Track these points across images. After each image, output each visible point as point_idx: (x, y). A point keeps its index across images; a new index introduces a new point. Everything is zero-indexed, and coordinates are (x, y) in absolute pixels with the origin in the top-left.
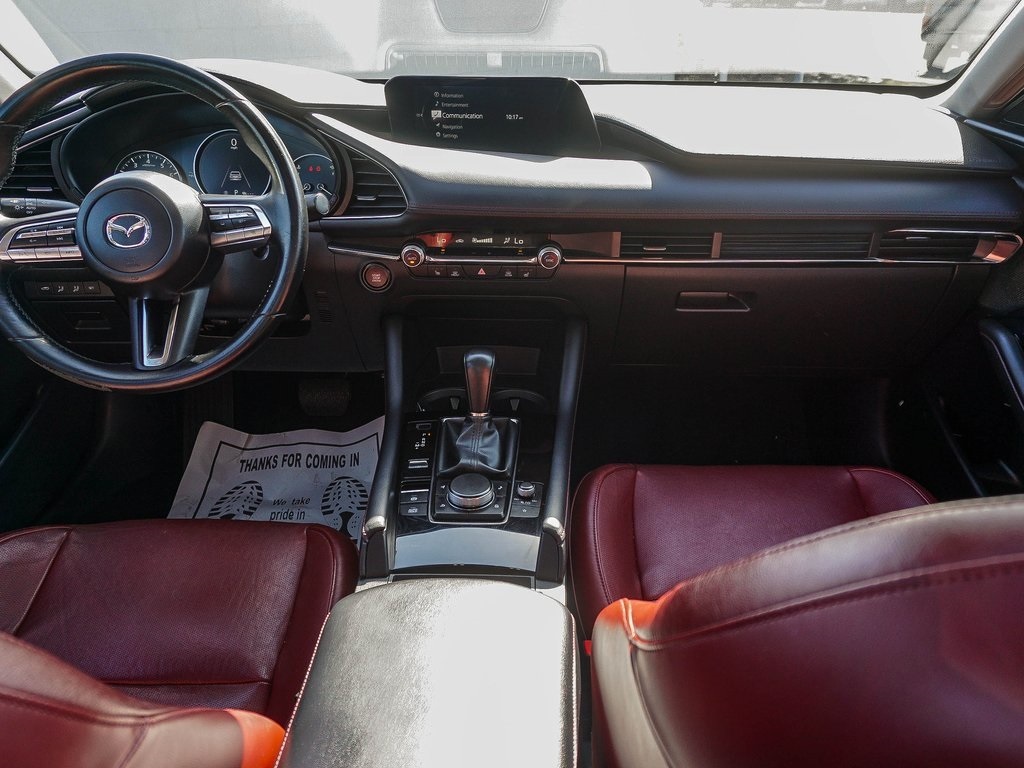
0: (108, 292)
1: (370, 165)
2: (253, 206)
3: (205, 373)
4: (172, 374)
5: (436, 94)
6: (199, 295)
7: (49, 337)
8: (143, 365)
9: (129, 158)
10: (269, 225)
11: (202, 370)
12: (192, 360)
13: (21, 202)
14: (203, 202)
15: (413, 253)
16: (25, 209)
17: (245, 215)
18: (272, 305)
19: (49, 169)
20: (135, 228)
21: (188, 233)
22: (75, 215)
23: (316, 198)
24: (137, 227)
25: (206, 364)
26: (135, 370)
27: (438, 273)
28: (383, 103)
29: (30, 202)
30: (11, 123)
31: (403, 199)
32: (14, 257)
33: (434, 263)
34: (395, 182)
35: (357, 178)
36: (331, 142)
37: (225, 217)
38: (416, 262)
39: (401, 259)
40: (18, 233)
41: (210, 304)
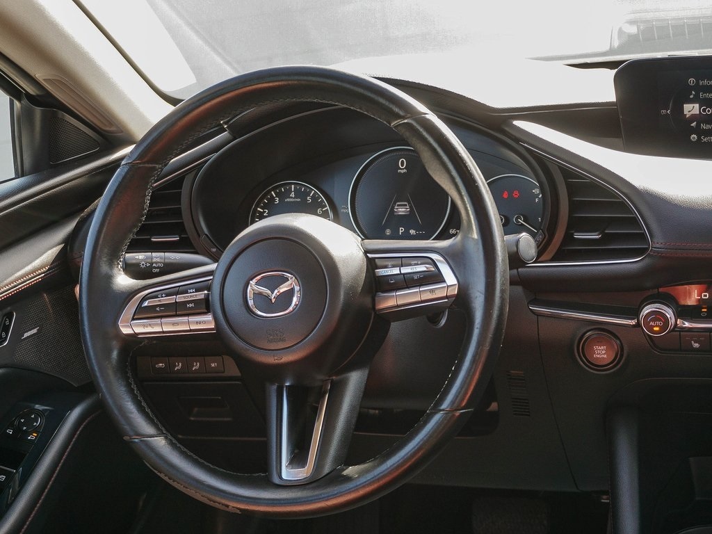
0: (233, 370)
1: (593, 187)
2: (434, 256)
3: (361, 492)
4: (317, 492)
5: (692, 81)
6: (355, 380)
7: (170, 437)
8: (280, 476)
9: (269, 192)
10: (455, 282)
11: (356, 489)
12: (345, 473)
13: (147, 258)
14: (366, 252)
15: (658, 316)
16: (151, 267)
17: (422, 268)
18: (456, 397)
19: (178, 213)
20: (282, 291)
21: (347, 294)
22: (211, 273)
23: (518, 242)
24: (284, 288)
25: (363, 480)
26: (267, 483)
27: (696, 345)
28: (611, 97)
29: (158, 257)
30: (148, 162)
31: (643, 236)
32: (138, 330)
33: (690, 330)
34: (631, 212)
35: (574, 206)
36: (540, 160)
37: (396, 271)
38: (663, 328)
39: (638, 325)
40: (144, 299)
41: (368, 392)
